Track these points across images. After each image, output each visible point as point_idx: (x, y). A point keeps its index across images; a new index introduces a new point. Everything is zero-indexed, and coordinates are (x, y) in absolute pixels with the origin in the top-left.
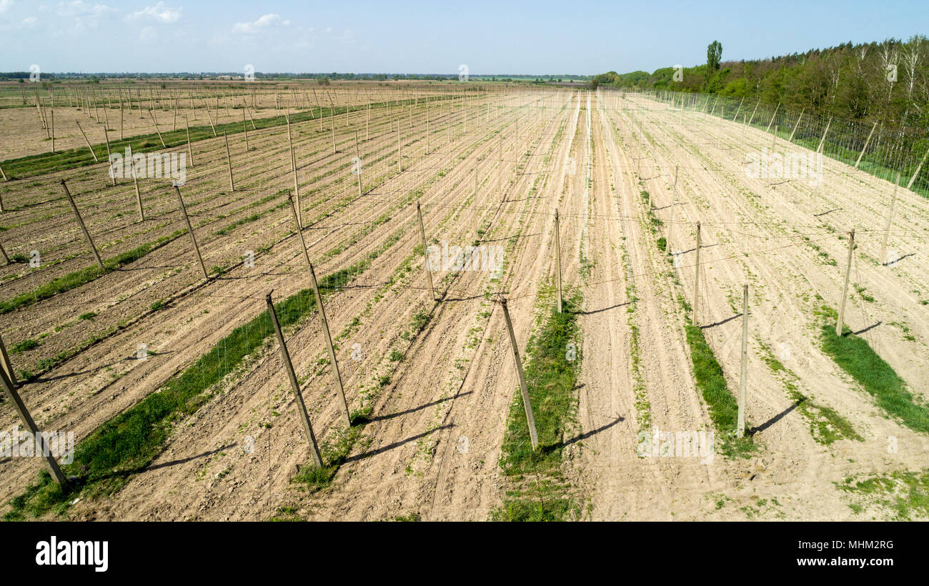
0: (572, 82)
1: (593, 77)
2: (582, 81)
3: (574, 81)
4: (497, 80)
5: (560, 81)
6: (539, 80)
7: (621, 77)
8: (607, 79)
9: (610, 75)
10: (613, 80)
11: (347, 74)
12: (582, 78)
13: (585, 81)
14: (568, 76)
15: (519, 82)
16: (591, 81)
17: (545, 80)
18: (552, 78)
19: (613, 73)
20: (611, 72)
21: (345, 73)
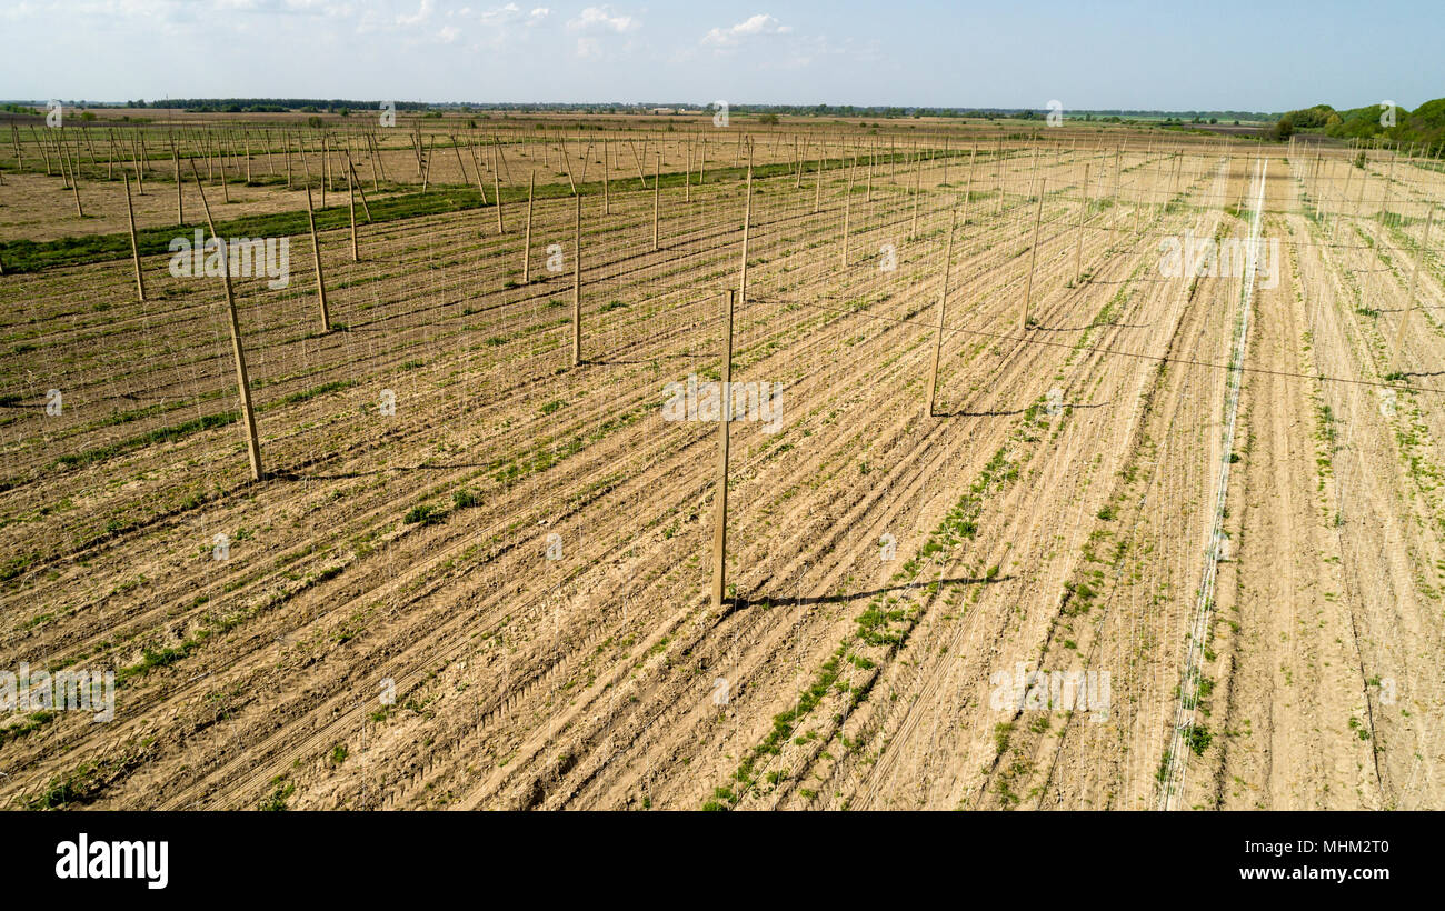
0: (1237, 124)
1: (1280, 115)
2: (1258, 123)
3: (1241, 122)
4: (1094, 120)
5: (1213, 122)
6: (1174, 119)
7: (1342, 116)
8: (1311, 120)
9: (1319, 111)
10: (1324, 122)
11: (843, 107)
12: (1259, 117)
13: (1264, 123)
14: (1230, 114)
15: (1132, 123)
16: (1275, 124)
17: (1187, 120)
18: (1197, 118)
19: (1326, 108)
20: (1320, 107)
21: (840, 105)
